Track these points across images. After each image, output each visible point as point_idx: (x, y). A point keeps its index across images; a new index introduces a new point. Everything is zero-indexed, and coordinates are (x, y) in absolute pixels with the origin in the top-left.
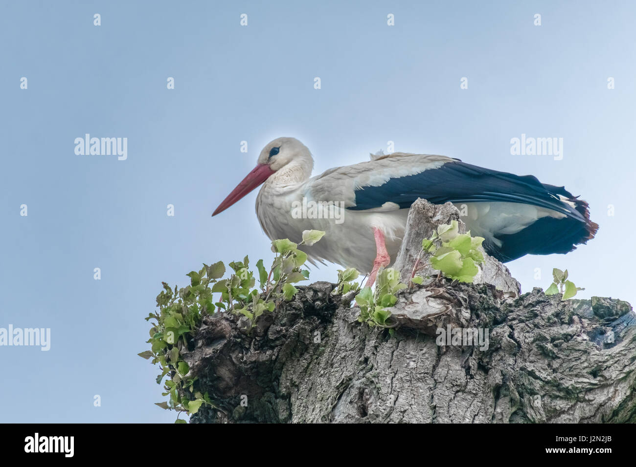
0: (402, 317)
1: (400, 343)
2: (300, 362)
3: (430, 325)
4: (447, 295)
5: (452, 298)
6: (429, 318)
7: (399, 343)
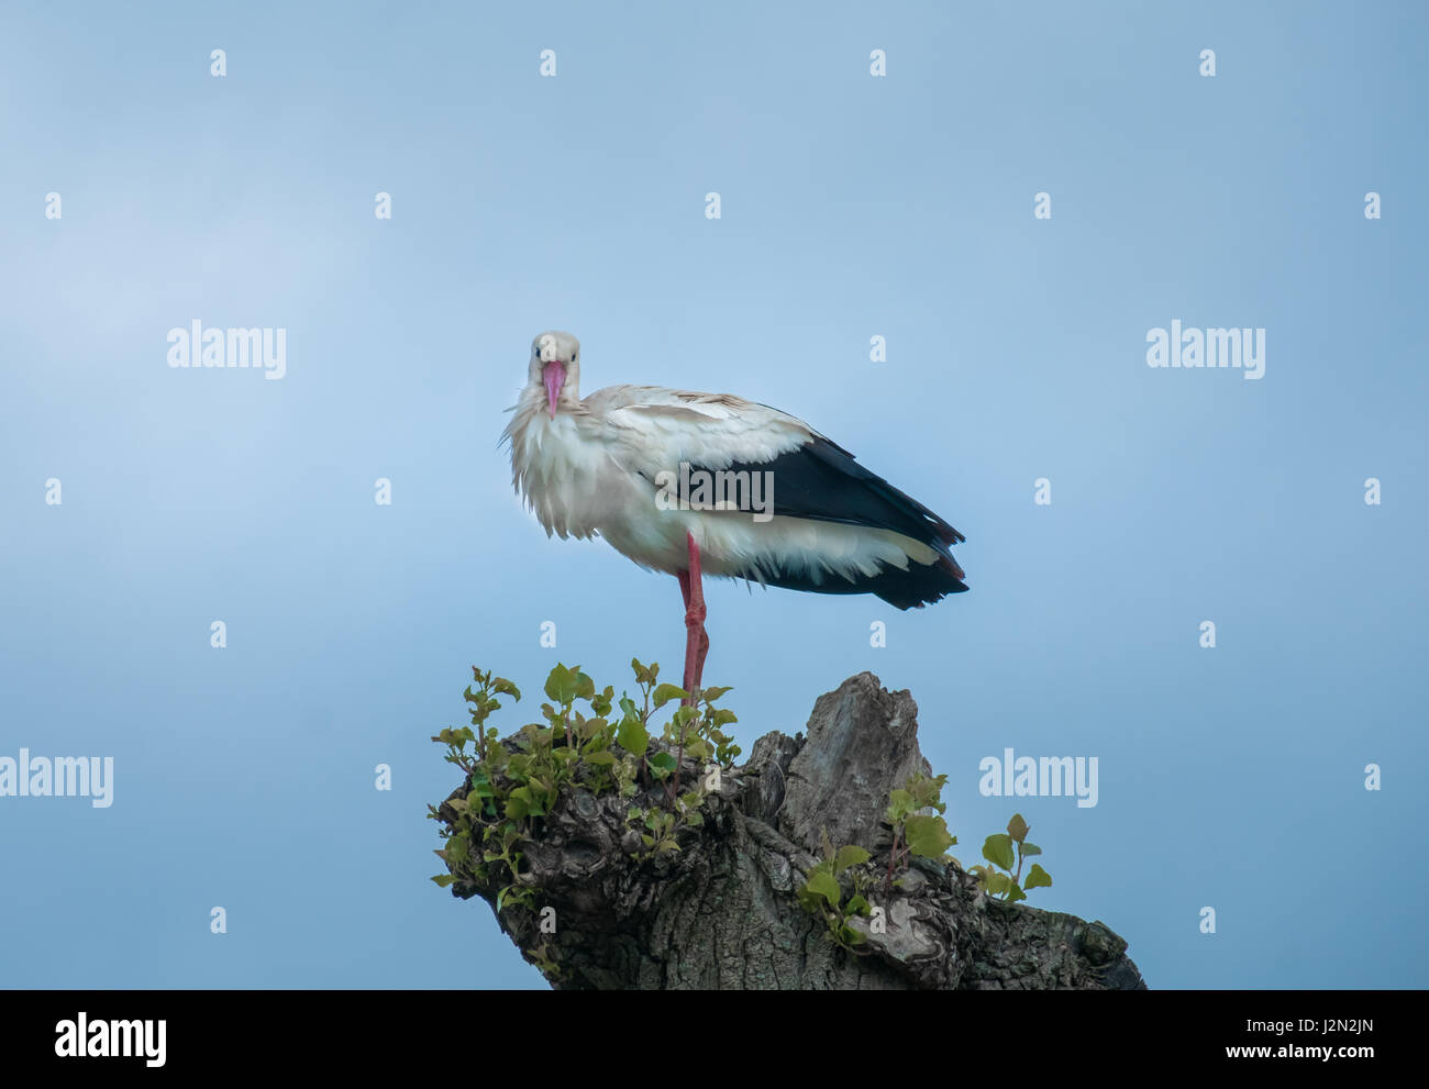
0: (879, 949)
1: (862, 978)
2: (685, 910)
3: (913, 969)
4: (937, 922)
5: (942, 926)
6: (916, 961)
7: (860, 976)
